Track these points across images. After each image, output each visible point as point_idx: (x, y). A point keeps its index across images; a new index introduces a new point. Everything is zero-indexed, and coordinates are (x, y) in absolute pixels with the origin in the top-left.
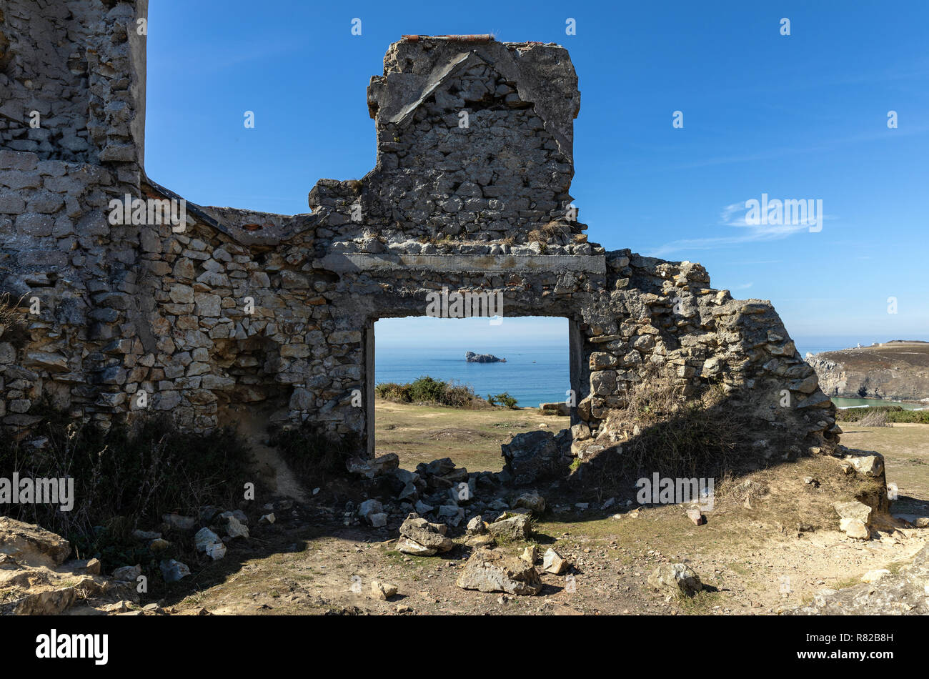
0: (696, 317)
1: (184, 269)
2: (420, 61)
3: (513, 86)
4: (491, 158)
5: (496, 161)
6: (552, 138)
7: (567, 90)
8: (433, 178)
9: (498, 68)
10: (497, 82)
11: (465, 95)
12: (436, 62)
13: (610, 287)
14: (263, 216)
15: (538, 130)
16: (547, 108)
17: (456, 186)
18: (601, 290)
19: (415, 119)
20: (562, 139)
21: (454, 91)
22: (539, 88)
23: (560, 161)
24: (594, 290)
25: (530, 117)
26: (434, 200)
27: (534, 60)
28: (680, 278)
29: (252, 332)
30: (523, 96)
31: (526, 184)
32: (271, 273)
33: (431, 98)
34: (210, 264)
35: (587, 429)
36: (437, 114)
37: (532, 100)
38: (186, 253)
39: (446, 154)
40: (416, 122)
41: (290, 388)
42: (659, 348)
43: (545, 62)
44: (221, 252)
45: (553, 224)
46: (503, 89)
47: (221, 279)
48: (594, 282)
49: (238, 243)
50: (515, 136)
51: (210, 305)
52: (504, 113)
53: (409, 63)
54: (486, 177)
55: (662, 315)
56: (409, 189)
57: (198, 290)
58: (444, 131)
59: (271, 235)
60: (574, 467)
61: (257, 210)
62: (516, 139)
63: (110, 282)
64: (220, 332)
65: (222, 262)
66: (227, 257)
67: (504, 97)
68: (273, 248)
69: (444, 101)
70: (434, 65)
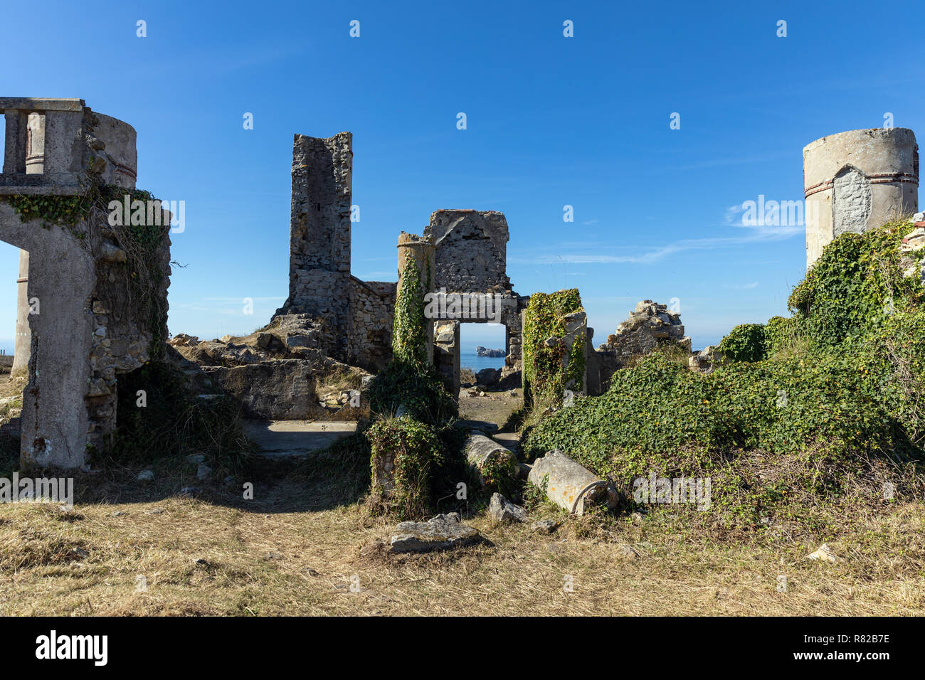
1: (360, 306)
2: (445, 220)
3: (482, 230)
4: (472, 259)
5: (474, 261)
6: (498, 251)
7: (504, 232)
8: (449, 267)
9: (476, 223)
10: (475, 228)
11: (462, 234)
12: (451, 220)
13: (518, 312)
14: (384, 283)
15: (492, 248)
16: (495, 238)
17: (459, 271)
18: (515, 313)
19: (442, 244)
20: (501, 252)
21: (458, 232)
22: (492, 231)
23: (501, 261)
24: (512, 313)
25: (489, 243)
26: (450, 276)
27: (490, 219)
29: (380, 328)
30: (486, 234)
31: (487, 270)
32: (387, 305)
33: (449, 235)
34: (367, 303)
35: (508, 368)
36: (451, 242)
37: (489, 236)
38: (361, 299)
39: (454, 257)
40: (443, 245)
43: (495, 221)
44: (371, 298)
45: (497, 286)
46: (478, 231)
47: (370, 308)
48: (512, 310)
49: (376, 295)
50: (482, 250)
51: (367, 318)
52: (478, 241)
53: (440, 221)
54: (471, 267)
56: (440, 271)
57: (364, 312)
58: (454, 248)
59: (388, 291)
60: (500, 380)
61: (383, 281)
62: (483, 252)
64: (370, 328)
65: (370, 302)
66: (372, 300)
67: (478, 235)
68: (388, 296)
69: (454, 237)
70: (450, 222)
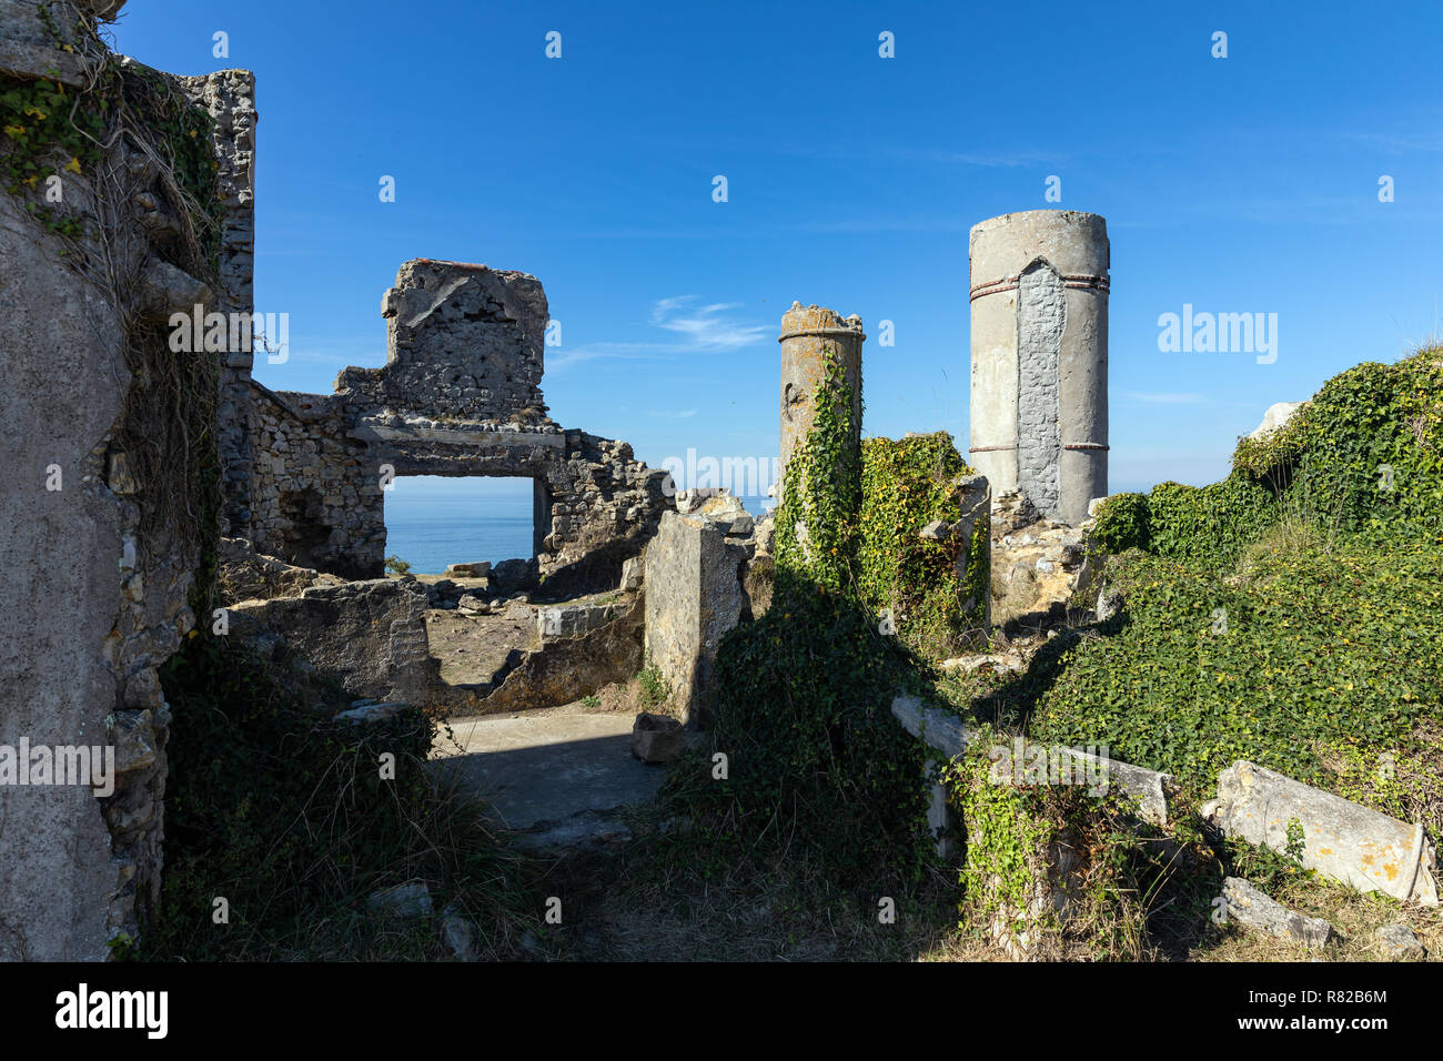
0: (624, 480)
1: (266, 441)
2: (430, 280)
3: (501, 305)
4: (483, 358)
5: (487, 362)
6: (529, 347)
7: (540, 312)
8: (439, 371)
9: (490, 291)
10: (489, 301)
11: (465, 309)
12: (444, 281)
13: (568, 457)
14: (311, 397)
15: (518, 340)
16: (525, 323)
17: (457, 378)
18: (562, 460)
19: (426, 325)
20: (536, 348)
21: (456, 305)
22: (520, 309)
23: (534, 364)
24: (557, 459)
25: (513, 330)
26: (440, 388)
27: (516, 287)
28: (614, 452)
29: (304, 486)
30: (508, 314)
31: (509, 379)
32: (316, 441)
33: (439, 310)
34: (279, 435)
35: (549, 556)
36: (443, 322)
37: (515, 318)
38: (267, 428)
39: (449, 353)
40: (427, 327)
41: (329, 529)
42: (599, 500)
43: (525, 290)
44: (284, 425)
45: (528, 410)
46: (494, 307)
47: (284, 447)
48: (557, 454)
49: (295, 419)
50: (501, 343)
51: (278, 466)
52: (494, 325)
53: (422, 280)
54: (480, 373)
55: (603, 479)
56: (420, 378)
57: (273, 455)
58: (449, 335)
59: (317, 412)
60: (542, 580)
61: (307, 393)
62: (503, 346)
63: (240, 452)
64: (284, 487)
65: (284, 433)
66: (288, 430)
67: (493, 313)
68: (316, 422)
69: (448, 313)
70: (441, 284)
